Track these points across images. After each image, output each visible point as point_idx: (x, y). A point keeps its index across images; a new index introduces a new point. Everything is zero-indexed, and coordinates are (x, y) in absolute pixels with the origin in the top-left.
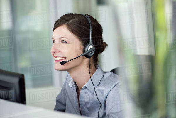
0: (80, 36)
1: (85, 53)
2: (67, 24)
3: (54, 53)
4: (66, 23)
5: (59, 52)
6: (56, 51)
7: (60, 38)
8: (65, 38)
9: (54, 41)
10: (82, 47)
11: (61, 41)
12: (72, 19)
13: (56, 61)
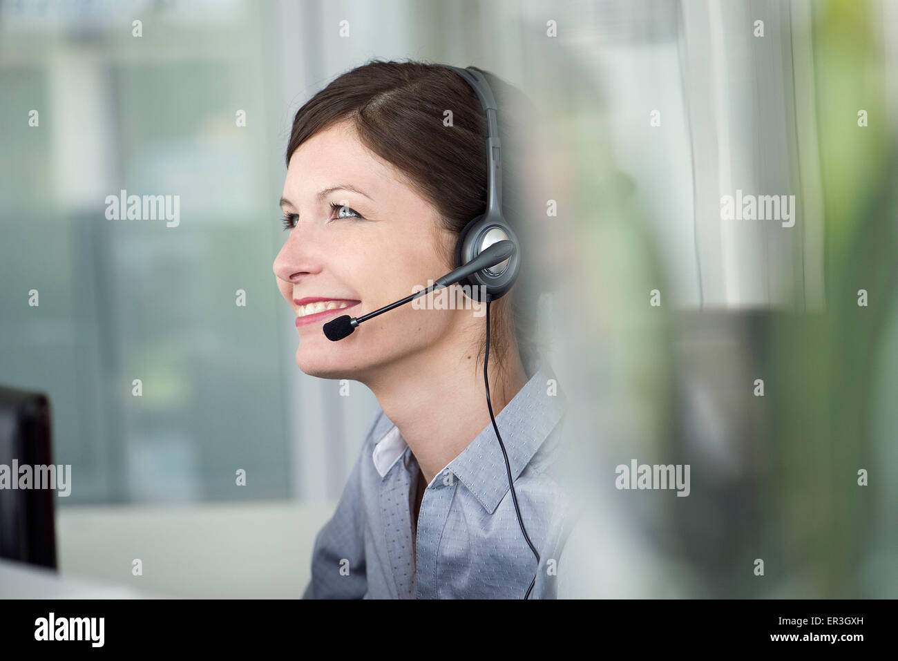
0: (435, 176)
1: (462, 272)
2: (361, 113)
3: (291, 277)
4: (356, 112)
5: (318, 272)
6: (304, 268)
7: (323, 195)
8: (352, 188)
9: (292, 219)
10: (448, 238)
11: (328, 209)
12: (389, 88)
13: (300, 321)
